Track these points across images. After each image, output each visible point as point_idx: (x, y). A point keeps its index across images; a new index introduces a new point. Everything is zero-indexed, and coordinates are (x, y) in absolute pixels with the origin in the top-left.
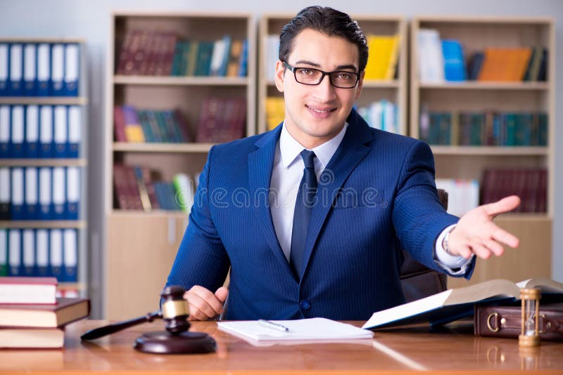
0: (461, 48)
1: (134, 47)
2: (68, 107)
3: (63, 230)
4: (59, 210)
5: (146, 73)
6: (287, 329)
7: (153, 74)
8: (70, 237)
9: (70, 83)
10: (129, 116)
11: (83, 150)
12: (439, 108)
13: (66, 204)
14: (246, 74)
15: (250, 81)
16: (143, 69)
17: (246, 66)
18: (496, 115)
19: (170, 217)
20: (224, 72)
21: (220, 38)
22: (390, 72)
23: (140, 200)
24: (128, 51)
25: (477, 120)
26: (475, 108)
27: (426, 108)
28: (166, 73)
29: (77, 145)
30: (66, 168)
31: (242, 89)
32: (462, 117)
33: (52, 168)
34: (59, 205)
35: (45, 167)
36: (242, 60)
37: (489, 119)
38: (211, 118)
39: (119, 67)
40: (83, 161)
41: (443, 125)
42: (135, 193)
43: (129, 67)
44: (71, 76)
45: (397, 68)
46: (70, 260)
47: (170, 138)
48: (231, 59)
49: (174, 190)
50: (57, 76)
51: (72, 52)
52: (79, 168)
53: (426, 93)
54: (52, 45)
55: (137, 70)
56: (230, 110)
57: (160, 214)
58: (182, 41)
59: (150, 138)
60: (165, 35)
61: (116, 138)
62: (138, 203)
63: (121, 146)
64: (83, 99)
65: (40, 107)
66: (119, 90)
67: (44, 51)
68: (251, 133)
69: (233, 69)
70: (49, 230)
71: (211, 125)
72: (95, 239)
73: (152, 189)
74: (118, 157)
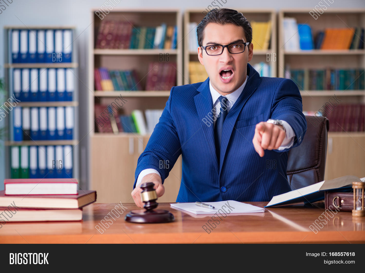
0: (310, 29)
1: (106, 31)
2: (65, 69)
3: (63, 146)
4: (61, 133)
5: (114, 48)
6: (214, 207)
7: (118, 48)
8: (68, 150)
9: (67, 54)
10: (104, 74)
11: (75, 96)
12: (297, 67)
13: (65, 130)
14: (176, 48)
15: (179, 52)
16: (112, 45)
17: (176, 42)
18: (332, 71)
19: (130, 137)
20: (162, 46)
21: (160, 25)
22: (266, 45)
23: (111, 127)
24: (102, 34)
25: (320, 74)
26: (320, 66)
27: (289, 67)
28: (126, 48)
29: (71, 93)
30: (65, 108)
31: (174, 57)
32: (311, 73)
33: (56, 108)
34: (61, 131)
35: (52, 107)
36: (173, 38)
37: (328, 73)
38: (155, 75)
39: (97, 44)
40: (75, 103)
41: (299, 77)
42: (108, 123)
43: (103, 44)
44: (67, 50)
45: (270, 42)
46: (68, 165)
47: (129, 88)
48: (167, 38)
49: (133, 121)
50: (59, 50)
51: (67, 35)
52: (73, 107)
53: (288, 58)
54: (55, 31)
55: (108, 45)
56: (166, 70)
57: (124, 135)
58: (136, 26)
59: (117, 88)
60: (125, 23)
61: (96, 89)
62: (110, 129)
63: (99, 93)
64: (75, 64)
65: (48, 69)
66: (97, 59)
67: (50, 34)
68: (180, 84)
69: (168, 44)
70: (55, 146)
71: (155, 79)
72: (83, 151)
73: (119, 120)
74: (97, 100)
